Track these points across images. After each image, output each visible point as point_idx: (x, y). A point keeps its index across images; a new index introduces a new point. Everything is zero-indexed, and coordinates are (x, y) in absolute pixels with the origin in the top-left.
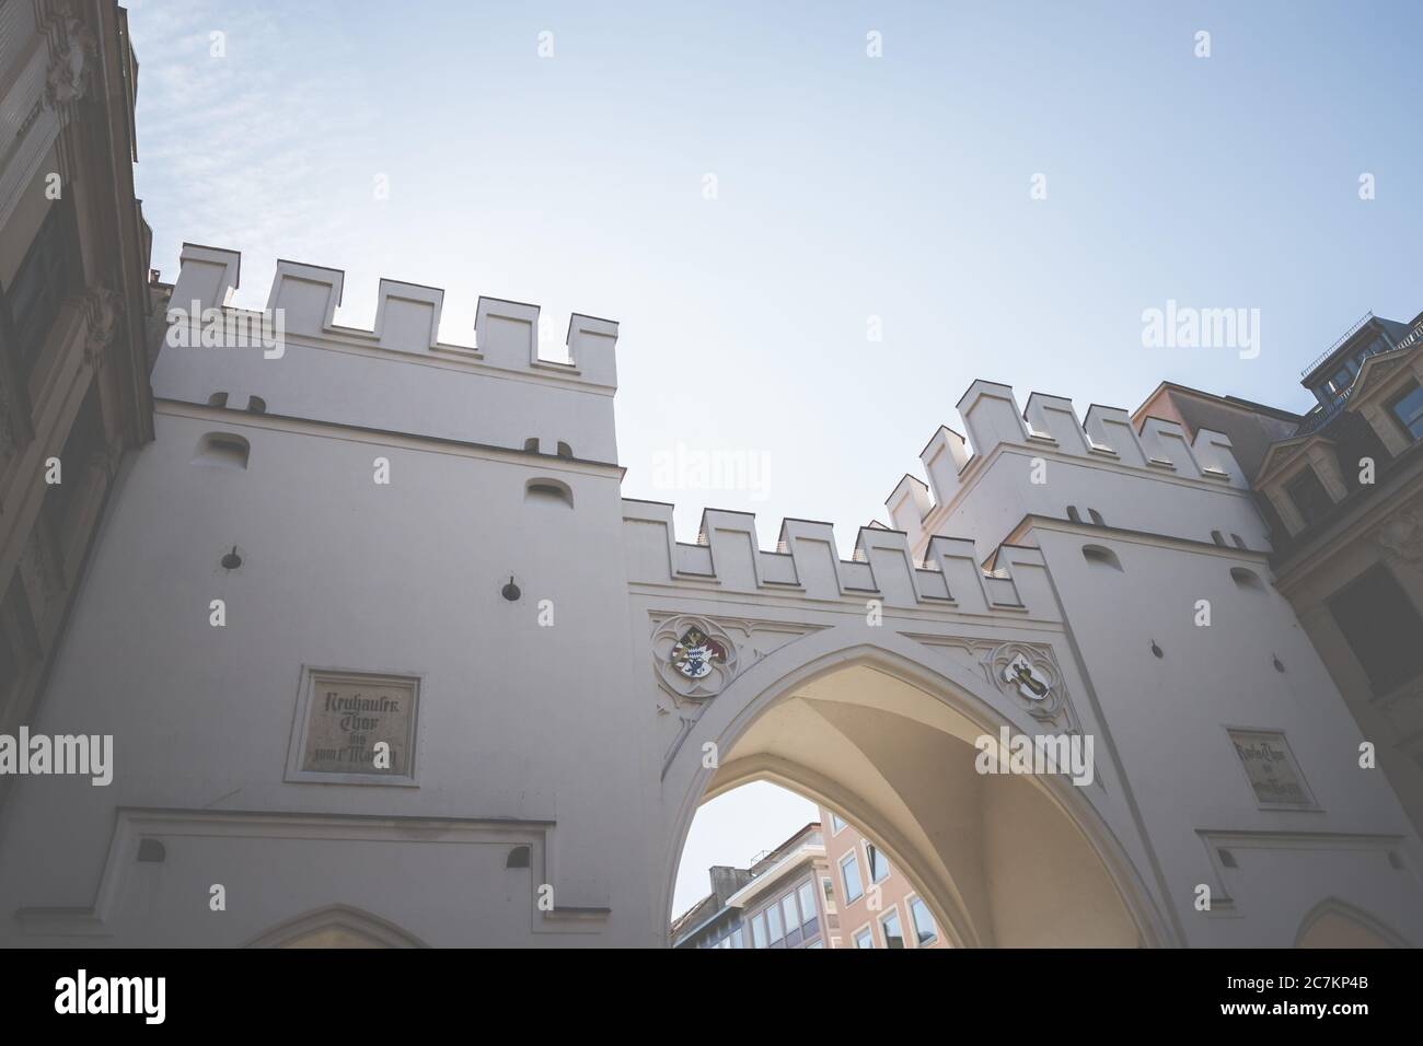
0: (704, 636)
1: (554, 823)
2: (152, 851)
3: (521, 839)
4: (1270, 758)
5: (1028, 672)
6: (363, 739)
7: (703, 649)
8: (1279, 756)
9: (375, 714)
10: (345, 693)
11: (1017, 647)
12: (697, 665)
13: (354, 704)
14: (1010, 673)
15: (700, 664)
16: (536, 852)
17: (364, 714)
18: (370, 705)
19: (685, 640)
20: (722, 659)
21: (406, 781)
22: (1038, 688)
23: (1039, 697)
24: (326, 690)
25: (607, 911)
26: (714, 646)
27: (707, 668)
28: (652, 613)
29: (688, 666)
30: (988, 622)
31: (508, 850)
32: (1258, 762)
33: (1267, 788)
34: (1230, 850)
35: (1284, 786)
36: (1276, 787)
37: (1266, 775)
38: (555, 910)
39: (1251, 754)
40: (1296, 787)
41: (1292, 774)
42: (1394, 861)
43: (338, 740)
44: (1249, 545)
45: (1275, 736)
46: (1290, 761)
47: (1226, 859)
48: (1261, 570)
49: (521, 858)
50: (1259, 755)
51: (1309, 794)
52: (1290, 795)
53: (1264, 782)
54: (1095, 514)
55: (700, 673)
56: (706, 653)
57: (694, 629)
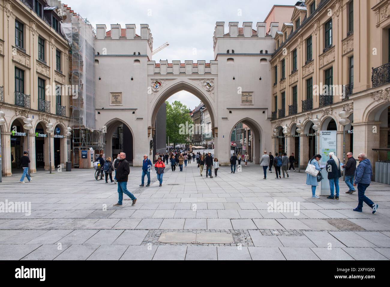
1: (137, 109)
2: (99, 113)
3: (134, 111)
4: (249, 96)
5: (209, 84)
6: (117, 100)
7: (158, 84)
8: (251, 96)
9: (118, 97)
10: (114, 95)
11: (208, 79)
12: (157, 86)
13: (115, 96)
14: (206, 84)
16: (135, 112)
17: (117, 97)
18: (117, 96)
19: (156, 83)
20: (160, 85)
21: (121, 105)
24: (112, 94)
25: (142, 119)
26: (159, 83)
27: (158, 87)
28: (151, 79)
30: (204, 75)
31: (132, 112)
32: (246, 97)
33: (245, 101)
34: (232, 111)
35: (249, 101)
36: (247, 101)
37: (246, 99)
38: (137, 118)
39: (245, 96)
40: (251, 101)
41: (252, 99)
42: (264, 112)
43: (114, 100)
44: (268, 53)
45: (252, 92)
46: (253, 97)
47: (230, 112)
48: (268, 58)
49: (134, 113)
50: (247, 96)
51: (253, 102)
52: (249, 102)
53: (245, 100)
54: (233, 51)
55: (157, 88)
56: (158, 85)
57: (157, 81)
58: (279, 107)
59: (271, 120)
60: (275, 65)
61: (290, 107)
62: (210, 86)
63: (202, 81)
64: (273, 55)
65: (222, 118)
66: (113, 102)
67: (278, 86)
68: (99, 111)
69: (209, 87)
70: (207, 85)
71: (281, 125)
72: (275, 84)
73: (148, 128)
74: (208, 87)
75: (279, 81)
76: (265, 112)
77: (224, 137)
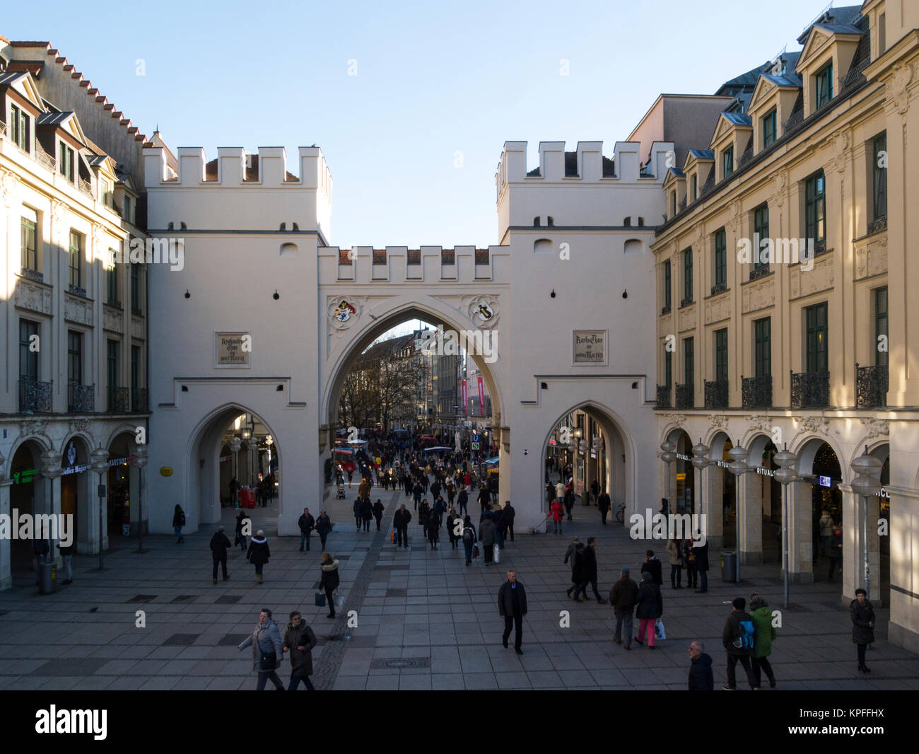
0: (347, 304)
1: (289, 379)
2: (185, 389)
3: (281, 383)
4: (594, 342)
5: (485, 308)
6: (234, 353)
7: (347, 309)
8: (600, 340)
9: (235, 345)
10: (228, 338)
11: (482, 297)
12: (344, 316)
13: (230, 342)
14: (477, 309)
15: (345, 316)
16: (284, 387)
18: (235, 342)
19: (340, 306)
20: (354, 312)
21: (246, 366)
22: (487, 315)
23: (487, 319)
24: (222, 337)
25: (305, 404)
26: (351, 307)
27: (348, 317)
28: (329, 296)
29: (341, 317)
30: (472, 286)
31: (276, 387)
32: (586, 344)
33: (584, 356)
34: (548, 383)
35: (593, 355)
36: (589, 355)
37: (586, 350)
38: (290, 403)
39: (583, 341)
40: (601, 355)
41: (602, 349)
42: (635, 386)
43: (227, 354)
44: (646, 224)
45: (602, 332)
46: (605, 343)
47: (544, 386)
48: (647, 237)
49: (280, 388)
50: (588, 341)
51: (605, 358)
52: (594, 359)
53: (583, 353)
54: (550, 220)
55: (345, 319)
56: (348, 311)
57: (344, 302)
58: (678, 377)
59: (654, 406)
60: (664, 258)
61: (708, 385)
62: (489, 316)
63: (468, 301)
64: (659, 231)
65: (522, 402)
66: (223, 359)
67: (673, 319)
68: (185, 384)
69: (486, 317)
70: (481, 312)
71: (683, 427)
72: (666, 310)
73: (320, 430)
74: (482, 317)
75: (677, 307)
76: (639, 385)
77: (526, 454)
